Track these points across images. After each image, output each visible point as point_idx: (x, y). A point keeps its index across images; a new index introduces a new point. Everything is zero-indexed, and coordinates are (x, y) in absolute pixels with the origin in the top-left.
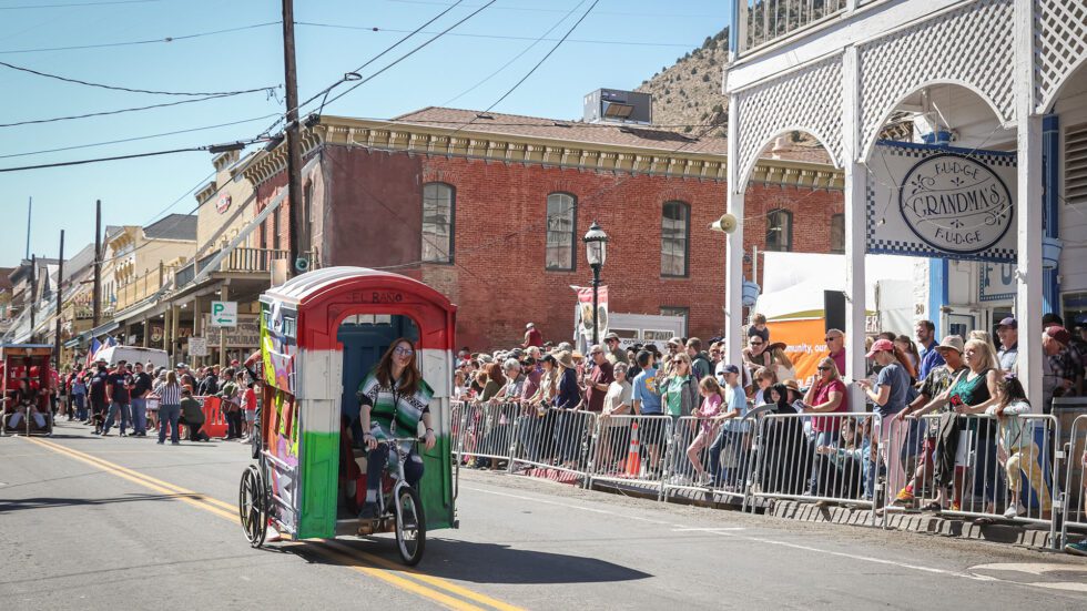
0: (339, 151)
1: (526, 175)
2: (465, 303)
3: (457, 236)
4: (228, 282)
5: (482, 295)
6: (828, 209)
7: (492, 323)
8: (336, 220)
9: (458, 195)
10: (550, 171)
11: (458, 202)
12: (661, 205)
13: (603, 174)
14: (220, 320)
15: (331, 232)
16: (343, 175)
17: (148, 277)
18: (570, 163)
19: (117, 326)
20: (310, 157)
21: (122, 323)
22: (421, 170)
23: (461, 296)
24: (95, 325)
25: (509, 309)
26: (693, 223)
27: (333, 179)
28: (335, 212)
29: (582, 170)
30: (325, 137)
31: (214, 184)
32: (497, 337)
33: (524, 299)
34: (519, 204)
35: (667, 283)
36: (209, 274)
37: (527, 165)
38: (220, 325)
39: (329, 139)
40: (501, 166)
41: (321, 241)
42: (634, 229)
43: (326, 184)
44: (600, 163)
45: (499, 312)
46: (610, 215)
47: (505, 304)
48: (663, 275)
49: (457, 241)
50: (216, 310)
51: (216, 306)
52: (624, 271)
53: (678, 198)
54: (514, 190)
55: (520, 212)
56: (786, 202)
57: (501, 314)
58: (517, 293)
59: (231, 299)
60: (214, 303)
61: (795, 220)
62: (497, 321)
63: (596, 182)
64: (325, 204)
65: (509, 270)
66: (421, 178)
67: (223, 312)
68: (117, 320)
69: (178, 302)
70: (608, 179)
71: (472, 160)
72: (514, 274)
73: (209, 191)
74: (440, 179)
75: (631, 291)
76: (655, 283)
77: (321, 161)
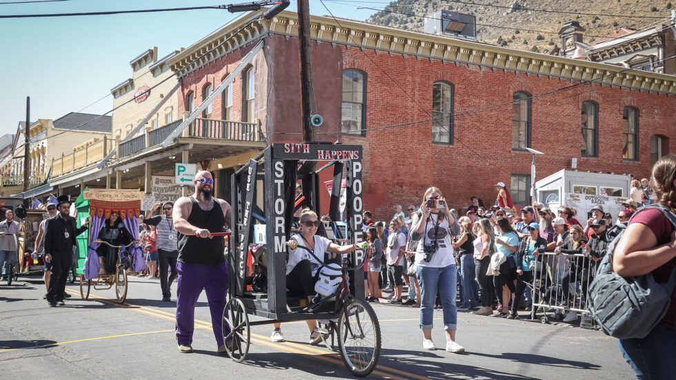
0: (280, 39)
1: (419, 66)
2: (374, 168)
3: (368, 114)
4: (191, 147)
5: (387, 163)
6: (622, 102)
7: (394, 185)
8: (277, 96)
9: (369, 80)
10: (435, 63)
11: (369, 86)
12: (512, 94)
13: (473, 68)
14: (182, 180)
15: (274, 107)
16: (283, 59)
17: (89, 149)
18: (449, 58)
19: (52, 189)
20: (255, 44)
21: (56, 187)
22: (342, 58)
23: (372, 163)
24: (25, 190)
25: (406, 173)
26: (533, 109)
27: (275, 62)
28: (276, 90)
29: (458, 64)
30: (269, 27)
31: (131, 81)
32: (397, 196)
33: (417, 166)
34: (413, 89)
35: (517, 155)
36: (175, 140)
37: (419, 58)
38: (182, 184)
39: (273, 28)
40: (401, 58)
41: (265, 114)
42: (493, 113)
43: (269, 67)
44: (471, 60)
45: (399, 176)
46: (477, 101)
47: (403, 170)
48: (514, 149)
49: (368, 117)
50: (179, 171)
51: (179, 167)
52: (486, 145)
53: (523, 90)
54: (409, 78)
55: (414, 95)
56: (595, 96)
57: (400, 178)
58: (411, 161)
59: (191, 162)
60: (177, 165)
61: (600, 109)
62: (398, 184)
63: (467, 74)
64: (269, 83)
65: (406, 143)
66: (342, 65)
67: (184, 173)
68: (52, 185)
69: (122, 168)
70: (476, 72)
71: (379, 52)
72: (410, 146)
73: (126, 87)
74: (356, 67)
75: (492, 161)
76: (508, 155)
77: (263, 48)
